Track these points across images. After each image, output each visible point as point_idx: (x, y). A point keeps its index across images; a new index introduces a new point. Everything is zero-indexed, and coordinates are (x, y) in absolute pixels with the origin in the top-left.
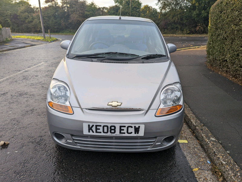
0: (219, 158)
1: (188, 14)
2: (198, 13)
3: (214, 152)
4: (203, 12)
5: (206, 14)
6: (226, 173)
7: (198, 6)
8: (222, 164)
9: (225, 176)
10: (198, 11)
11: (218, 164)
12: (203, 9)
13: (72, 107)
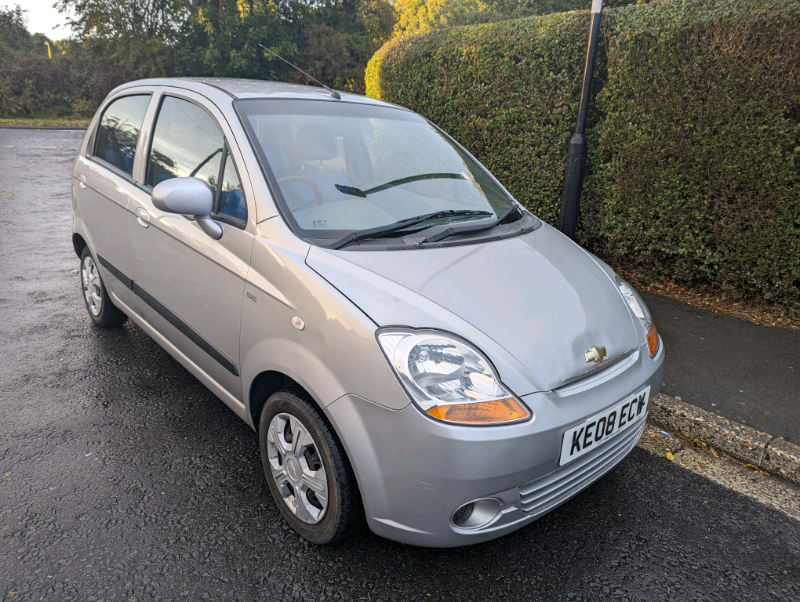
0: (682, 415)
1: (188, 57)
2: (216, 55)
3: (662, 407)
4: (233, 53)
5: (243, 62)
6: (718, 436)
7: (213, 35)
8: (697, 423)
9: (717, 442)
10: (216, 50)
11: (687, 429)
12: (233, 46)
13: (519, 398)
